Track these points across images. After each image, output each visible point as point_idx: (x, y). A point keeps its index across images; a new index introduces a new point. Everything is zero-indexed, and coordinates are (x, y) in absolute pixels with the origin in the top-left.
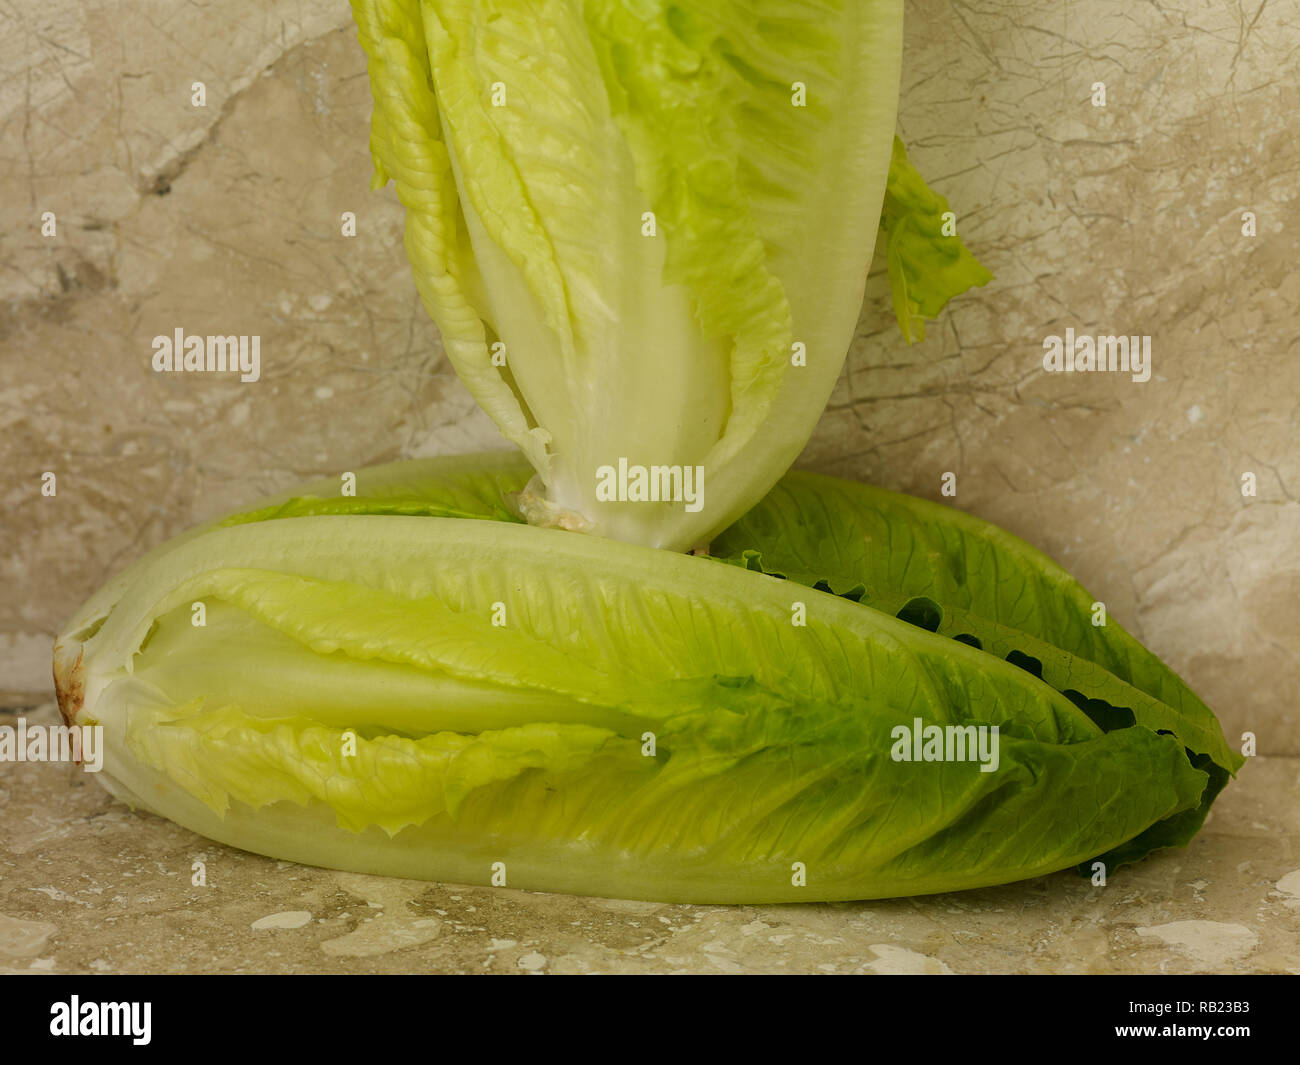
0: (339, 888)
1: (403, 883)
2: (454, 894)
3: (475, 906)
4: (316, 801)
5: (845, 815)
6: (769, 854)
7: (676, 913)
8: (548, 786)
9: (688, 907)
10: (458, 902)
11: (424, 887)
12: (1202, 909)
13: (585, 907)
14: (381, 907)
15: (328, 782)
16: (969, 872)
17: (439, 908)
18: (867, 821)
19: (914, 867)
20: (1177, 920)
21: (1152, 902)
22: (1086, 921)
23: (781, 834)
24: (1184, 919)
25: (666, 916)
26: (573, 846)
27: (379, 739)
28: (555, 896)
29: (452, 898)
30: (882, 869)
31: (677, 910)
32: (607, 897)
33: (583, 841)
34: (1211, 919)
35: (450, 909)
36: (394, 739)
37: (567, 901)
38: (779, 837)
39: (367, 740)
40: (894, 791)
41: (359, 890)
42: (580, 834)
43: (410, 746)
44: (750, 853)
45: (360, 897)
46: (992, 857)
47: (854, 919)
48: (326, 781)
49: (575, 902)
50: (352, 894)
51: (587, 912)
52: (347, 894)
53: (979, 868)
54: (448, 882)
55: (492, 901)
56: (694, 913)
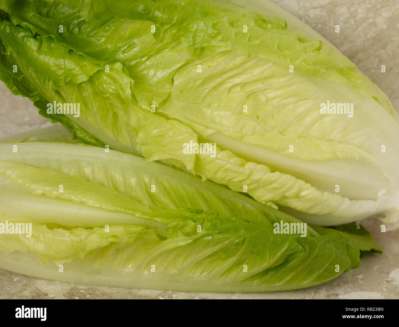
0: (37, 288)
1: (62, 286)
2: (81, 290)
3: (89, 295)
4: (29, 251)
5: (232, 260)
6: (201, 274)
7: (166, 295)
8: (117, 248)
9: (170, 292)
10: (83, 293)
11: (70, 287)
12: (363, 287)
13: (131, 293)
14: (54, 296)
15: (35, 245)
16: (277, 284)
17: (75, 296)
18: (240, 263)
19: (256, 281)
20: (354, 292)
21: (344, 284)
22: (320, 293)
23: (206, 266)
24: (356, 291)
25: (162, 297)
26: (126, 270)
27: (55, 229)
28: (120, 289)
29: (81, 291)
30: (244, 281)
31: (166, 294)
32: (139, 289)
33: (130, 268)
34: (366, 291)
35: (80, 296)
36: (61, 230)
37: (124, 291)
38: (205, 267)
39: (51, 230)
40: (251, 252)
41: (45, 289)
42: (129, 265)
43: (67, 233)
44: (194, 273)
45: (45, 292)
46: (286, 279)
47: (233, 296)
48: (34, 245)
49: (127, 292)
50: (42, 291)
51: (132, 296)
52: (40, 291)
53: (280, 283)
54: (78, 284)
55: (96, 292)
56: (173, 295)
